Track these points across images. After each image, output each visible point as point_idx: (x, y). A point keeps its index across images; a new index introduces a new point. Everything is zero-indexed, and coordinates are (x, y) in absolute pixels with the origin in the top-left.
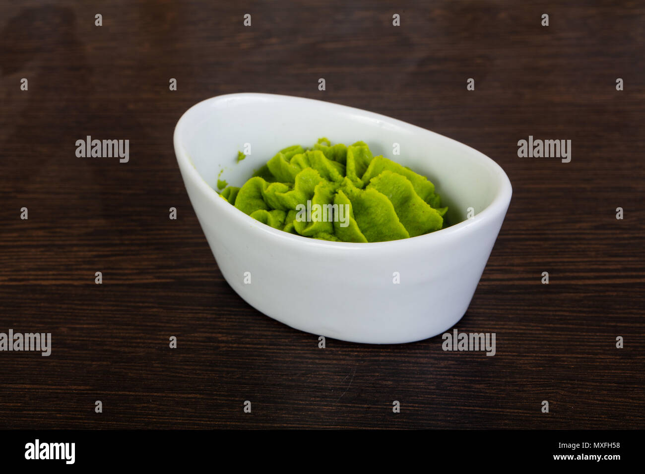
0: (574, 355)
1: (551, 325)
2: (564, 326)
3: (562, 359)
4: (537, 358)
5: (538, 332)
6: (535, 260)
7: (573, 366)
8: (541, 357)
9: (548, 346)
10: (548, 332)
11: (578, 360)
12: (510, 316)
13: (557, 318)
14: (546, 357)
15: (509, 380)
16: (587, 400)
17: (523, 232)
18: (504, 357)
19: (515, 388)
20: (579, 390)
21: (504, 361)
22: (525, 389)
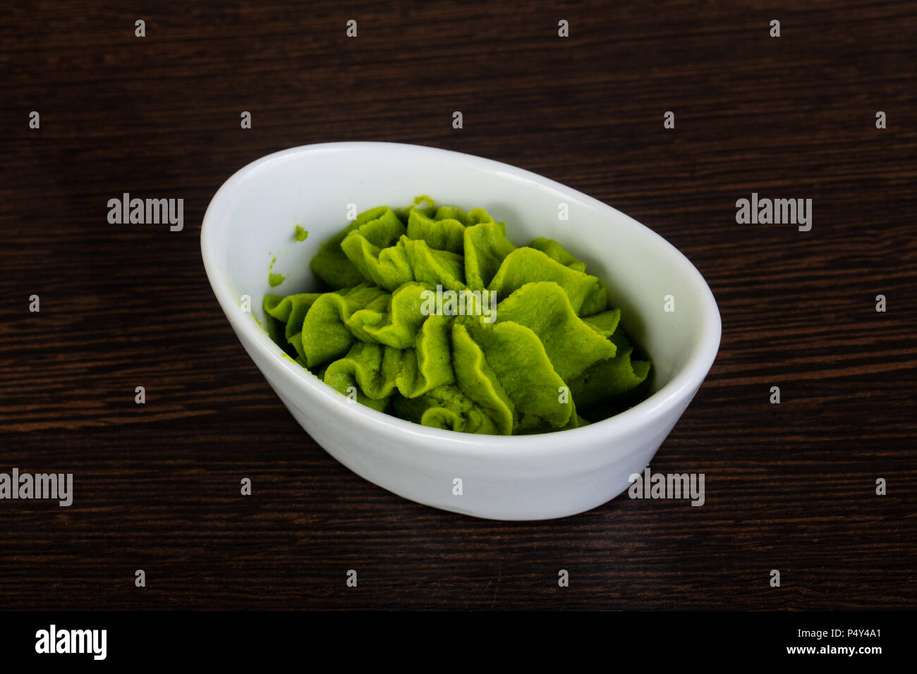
0: (817, 519)
1: (779, 463)
2: (799, 463)
3: (800, 527)
4: (763, 528)
5: (760, 478)
6: (747, 337)
7: (816, 540)
8: (769, 525)
9: (778, 504)
10: (776, 477)
11: (824, 527)
12: (718, 449)
13: (787, 447)
14: (776, 524)
15: (725, 573)
16: (841, 604)
17: (725, 281)
18: (714, 529)
19: (736, 588)
20: (829, 584)
21: (716, 536)
22: (750, 588)
